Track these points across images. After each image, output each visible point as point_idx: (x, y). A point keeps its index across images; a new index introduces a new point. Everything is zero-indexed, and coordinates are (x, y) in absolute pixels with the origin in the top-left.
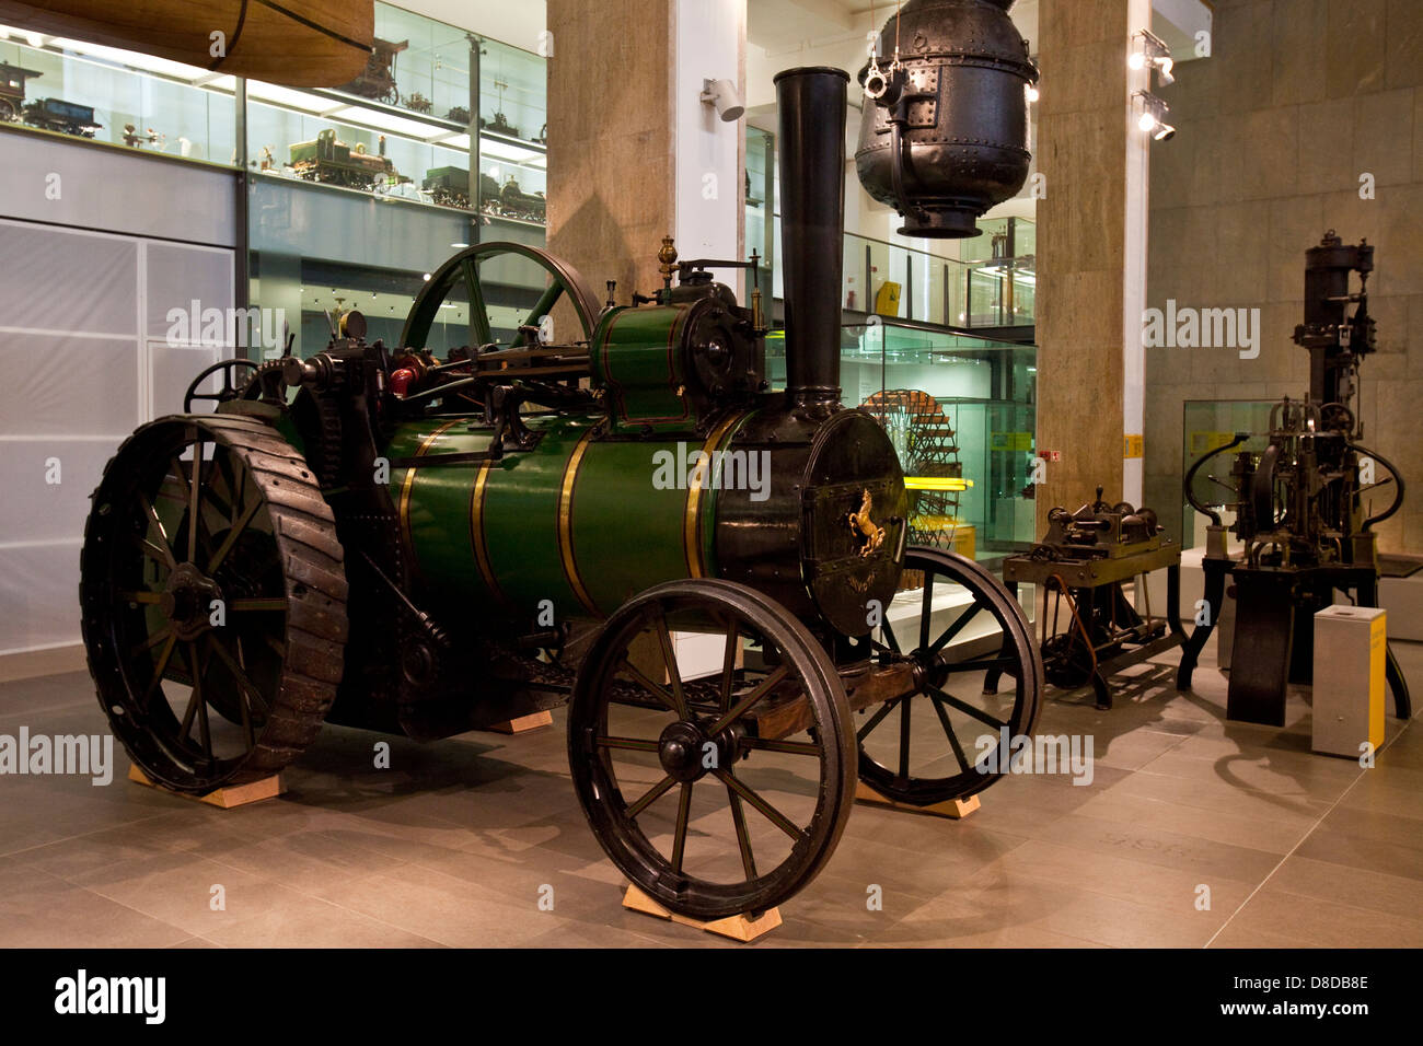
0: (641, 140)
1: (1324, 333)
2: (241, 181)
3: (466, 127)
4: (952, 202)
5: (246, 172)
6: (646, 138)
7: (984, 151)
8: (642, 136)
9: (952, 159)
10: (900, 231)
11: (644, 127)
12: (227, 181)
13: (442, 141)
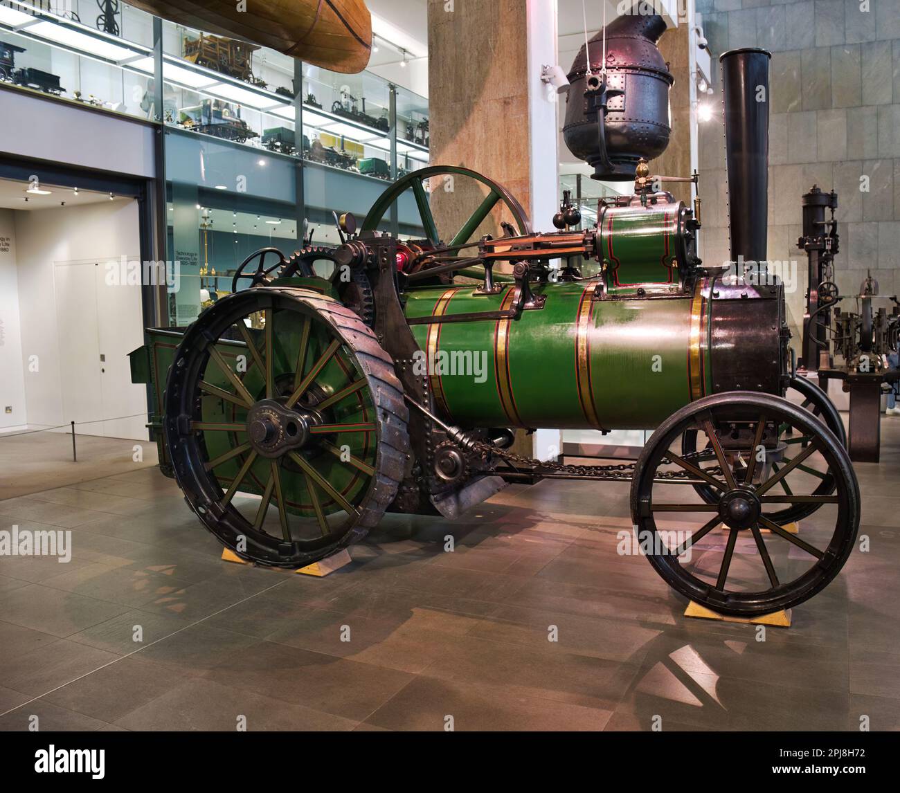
0: (506, 103)
1: (817, 242)
2: (159, 131)
3: (292, 100)
4: (629, 158)
5: (163, 125)
6: (510, 101)
7: (651, 127)
8: (507, 100)
9: (634, 131)
10: (593, 177)
11: (509, 94)
12: (149, 131)
13: (270, 111)
